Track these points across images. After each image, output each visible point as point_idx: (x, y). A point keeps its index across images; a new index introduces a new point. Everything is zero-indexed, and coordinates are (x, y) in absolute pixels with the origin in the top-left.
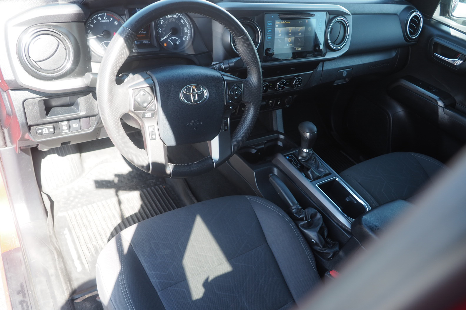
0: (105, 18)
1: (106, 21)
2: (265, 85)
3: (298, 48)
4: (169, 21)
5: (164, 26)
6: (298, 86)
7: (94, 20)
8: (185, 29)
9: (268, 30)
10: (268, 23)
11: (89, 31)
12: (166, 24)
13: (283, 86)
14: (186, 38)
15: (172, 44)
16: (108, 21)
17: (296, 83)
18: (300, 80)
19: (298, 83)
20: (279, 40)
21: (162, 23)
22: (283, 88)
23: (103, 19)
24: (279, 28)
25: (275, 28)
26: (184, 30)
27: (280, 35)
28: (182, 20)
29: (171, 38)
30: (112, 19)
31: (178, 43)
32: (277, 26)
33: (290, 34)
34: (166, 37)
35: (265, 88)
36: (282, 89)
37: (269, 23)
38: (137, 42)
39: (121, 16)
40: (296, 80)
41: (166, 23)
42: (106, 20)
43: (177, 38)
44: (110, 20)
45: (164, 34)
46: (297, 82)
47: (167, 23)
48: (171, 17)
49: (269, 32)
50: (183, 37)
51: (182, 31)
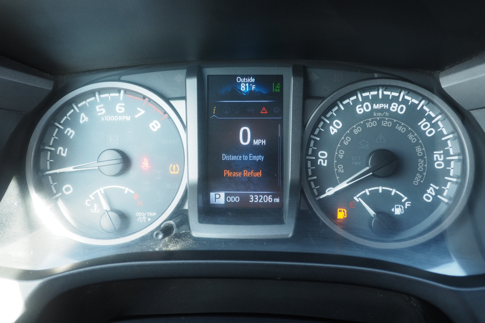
0: (120, 108)
1: (120, 118)
4: (368, 125)
5: (342, 143)
7: (83, 115)
8: (438, 156)
11: (60, 148)
12: (351, 134)
14: (439, 192)
15: (372, 213)
16: (128, 118)
21: (333, 130)
23: (111, 111)
26: (431, 162)
28: (423, 123)
29: (367, 191)
30: (143, 112)
31: (398, 211)
34: (344, 185)
38: (226, 195)
41: (352, 131)
42: (122, 114)
43: (394, 191)
44: (137, 116)
45: (339, 174)
47: (356, 132)
48: (377, 111)
50: (424, 188)
51: (421, 165)
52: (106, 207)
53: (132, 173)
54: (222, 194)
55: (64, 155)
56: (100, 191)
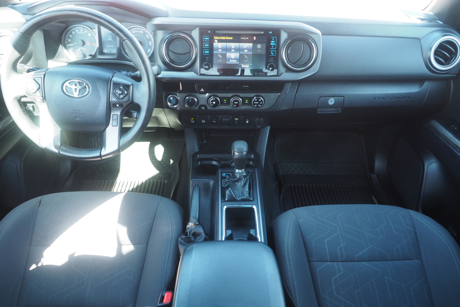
0: (81, 30)
1: (82, 33)
2: (214, 99)
3: (244, 65)
6: (258, 106)
7: (73, 32)
8: (150, 42)
9: (205, 44)
10: (204, 37)
11: (69, 40)
13: (237, 103)
16: (83, 33)
17: (255, 103)
18: (260, 100)
19: (258, 103)
20: (219, 55)
22: (238, 105)
23: (79, 31)
24: (219, 44)
25: (214, 43)
27: (220, 50)
28: (147, 35)
32: (216, 41)
33: (233, 50)
35: (214, 103)
36: (236, 107)
37: (206, 37)
39: (92, 29)
40: (255, 99)
44: (85, 32)
46: (256, 101)
48: (137, 32)
49: (207, 47)
50: (147, 49)
51: (147, 44)
52: (81, 53)
53: (86, 45)
54: (106, 50)
55: (70, 41)
56: (79, 49)
